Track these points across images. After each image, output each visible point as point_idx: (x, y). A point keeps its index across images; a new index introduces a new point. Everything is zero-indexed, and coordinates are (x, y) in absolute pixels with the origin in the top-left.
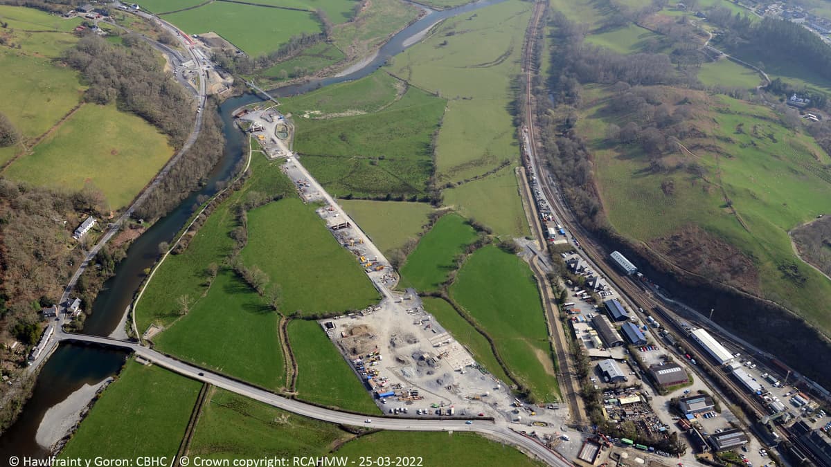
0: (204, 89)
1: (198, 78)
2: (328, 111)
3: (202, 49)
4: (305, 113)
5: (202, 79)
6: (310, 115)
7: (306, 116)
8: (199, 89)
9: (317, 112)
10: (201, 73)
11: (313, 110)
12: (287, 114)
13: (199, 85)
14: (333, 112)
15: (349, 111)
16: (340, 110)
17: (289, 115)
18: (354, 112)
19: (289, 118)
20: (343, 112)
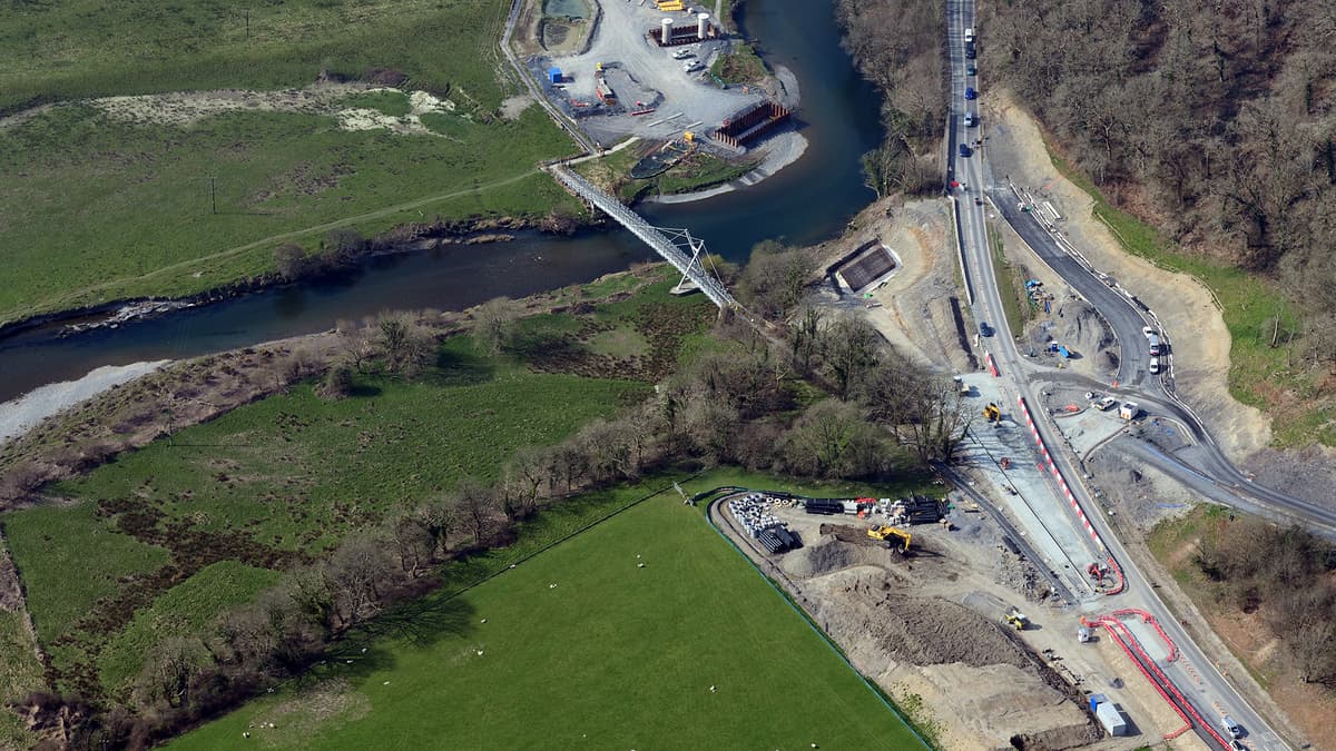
0: (969, 236)
1: (1018, 320)
2: (303, 125)
3: (1039, 581)
4: (427, 119)
5: (988, 307)
6: (401, 108)
7: (425, 102)
8: (994, 236)
9: (359, 121)
10: (1001, 346)
11: (382, 136)
12: (525, 112)
13: (1002, 268)
14: (274, 117)
15: (186, 121)
16: (238, 129)
17: (513, 107)
18: (165, 114)
19: (517, 90)
20: (225, 114)
